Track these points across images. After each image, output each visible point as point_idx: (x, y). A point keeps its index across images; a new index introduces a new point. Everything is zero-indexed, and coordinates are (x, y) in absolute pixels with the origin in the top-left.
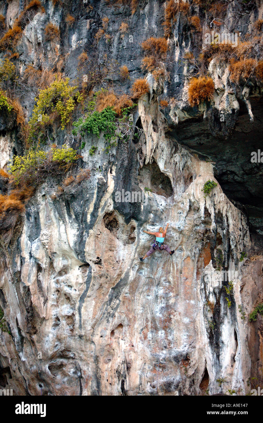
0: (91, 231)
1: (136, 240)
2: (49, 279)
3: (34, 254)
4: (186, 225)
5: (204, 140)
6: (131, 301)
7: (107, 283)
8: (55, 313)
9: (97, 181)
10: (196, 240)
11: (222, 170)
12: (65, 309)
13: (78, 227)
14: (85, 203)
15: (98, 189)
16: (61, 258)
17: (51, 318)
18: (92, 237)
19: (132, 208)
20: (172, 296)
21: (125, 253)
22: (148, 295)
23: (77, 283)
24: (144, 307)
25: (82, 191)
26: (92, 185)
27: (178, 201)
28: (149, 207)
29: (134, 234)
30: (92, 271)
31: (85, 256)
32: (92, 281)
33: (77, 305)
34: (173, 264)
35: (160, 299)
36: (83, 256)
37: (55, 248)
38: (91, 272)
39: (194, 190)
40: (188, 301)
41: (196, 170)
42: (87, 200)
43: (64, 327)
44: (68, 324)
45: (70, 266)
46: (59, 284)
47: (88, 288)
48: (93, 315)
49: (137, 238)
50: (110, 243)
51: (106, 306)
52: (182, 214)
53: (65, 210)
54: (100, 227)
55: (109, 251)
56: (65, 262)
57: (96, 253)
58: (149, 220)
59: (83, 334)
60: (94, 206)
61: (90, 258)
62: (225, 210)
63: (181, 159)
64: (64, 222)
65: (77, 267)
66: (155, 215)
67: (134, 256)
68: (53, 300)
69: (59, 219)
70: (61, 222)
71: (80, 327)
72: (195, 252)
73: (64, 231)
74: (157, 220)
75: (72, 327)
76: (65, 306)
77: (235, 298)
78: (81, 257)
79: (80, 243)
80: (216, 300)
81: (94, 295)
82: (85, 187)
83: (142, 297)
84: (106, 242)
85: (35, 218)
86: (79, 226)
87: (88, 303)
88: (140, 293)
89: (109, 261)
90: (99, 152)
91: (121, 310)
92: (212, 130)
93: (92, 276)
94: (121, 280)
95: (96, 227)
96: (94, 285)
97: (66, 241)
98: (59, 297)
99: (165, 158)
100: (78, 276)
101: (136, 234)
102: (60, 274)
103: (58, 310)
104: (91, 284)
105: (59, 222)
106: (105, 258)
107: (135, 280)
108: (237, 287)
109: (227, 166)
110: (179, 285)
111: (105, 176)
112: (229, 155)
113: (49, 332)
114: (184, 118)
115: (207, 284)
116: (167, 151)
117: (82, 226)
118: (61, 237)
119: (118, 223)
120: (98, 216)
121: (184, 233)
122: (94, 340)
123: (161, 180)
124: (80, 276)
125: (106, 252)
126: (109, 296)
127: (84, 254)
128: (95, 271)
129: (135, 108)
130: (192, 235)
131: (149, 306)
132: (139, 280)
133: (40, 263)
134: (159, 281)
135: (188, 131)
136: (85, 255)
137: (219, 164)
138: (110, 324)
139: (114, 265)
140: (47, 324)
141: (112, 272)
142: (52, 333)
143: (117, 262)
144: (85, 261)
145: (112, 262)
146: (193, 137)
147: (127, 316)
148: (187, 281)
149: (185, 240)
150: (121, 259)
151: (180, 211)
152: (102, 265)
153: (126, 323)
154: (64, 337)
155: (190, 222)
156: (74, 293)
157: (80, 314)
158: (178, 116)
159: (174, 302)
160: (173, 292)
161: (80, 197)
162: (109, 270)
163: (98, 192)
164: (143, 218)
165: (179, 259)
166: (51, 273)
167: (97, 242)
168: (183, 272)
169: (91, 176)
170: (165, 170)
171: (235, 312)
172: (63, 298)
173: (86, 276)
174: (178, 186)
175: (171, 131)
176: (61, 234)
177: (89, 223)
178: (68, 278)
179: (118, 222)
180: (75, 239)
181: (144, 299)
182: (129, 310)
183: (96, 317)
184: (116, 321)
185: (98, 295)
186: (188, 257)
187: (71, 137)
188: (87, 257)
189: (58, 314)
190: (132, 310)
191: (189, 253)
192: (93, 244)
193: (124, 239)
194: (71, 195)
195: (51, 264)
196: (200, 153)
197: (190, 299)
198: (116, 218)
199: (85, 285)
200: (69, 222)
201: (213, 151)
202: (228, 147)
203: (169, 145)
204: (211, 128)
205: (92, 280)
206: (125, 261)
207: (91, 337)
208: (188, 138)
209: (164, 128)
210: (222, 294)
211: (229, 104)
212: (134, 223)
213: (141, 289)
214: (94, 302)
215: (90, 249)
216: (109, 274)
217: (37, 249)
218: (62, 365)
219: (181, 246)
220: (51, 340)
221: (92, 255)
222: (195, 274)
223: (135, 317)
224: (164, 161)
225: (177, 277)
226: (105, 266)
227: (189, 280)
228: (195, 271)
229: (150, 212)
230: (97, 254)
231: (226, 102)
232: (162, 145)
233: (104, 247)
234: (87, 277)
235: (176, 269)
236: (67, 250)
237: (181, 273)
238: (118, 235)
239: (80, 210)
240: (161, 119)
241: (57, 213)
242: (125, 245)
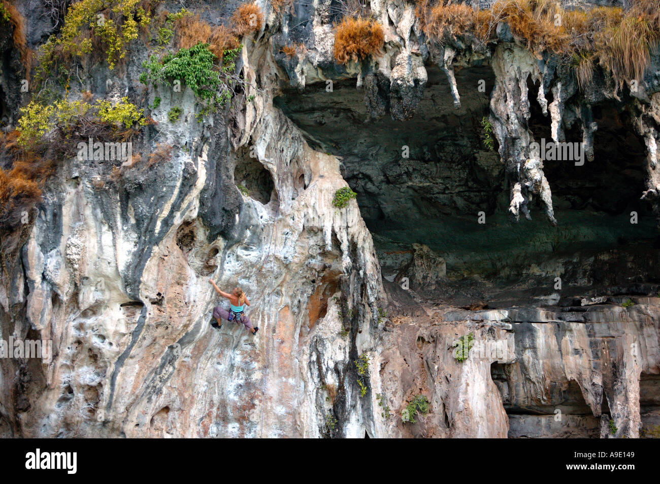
0: (156, 249)
1: (218, 271)
2: (65, 320)
3: (50, 275)
4: (296, 254)
5: (328, 118)
6: (191, 370)
7: (163, 337)
8: (66, 380)
9: (183, 167)
10: (304, 280)
11: (353, 170)
12: (86, 374)
13: (136, 240)
14: (158, 201)
15: (183, 180)
16: (93, 288)
17: (59, 387)
18: (156, 258)
19: (225, 218)
20: (257, 368)
21: (198, 291)
22: (219, 363)
23: (116, 333)
24: (209, 381)
25: (155, 180)
26: (174, 173)
27: (288, 213)
28: (248, 218)
29: (215, 260)
30: (148, 315)
31: (139, 290)
32: (143, 332)
33: (110, 370)
34: (263, 316)
35: (237, 370)
36: (136, 288)
37: (88, 270)
38: (144, 317)
39: (316, 199)
40: (284, 379)
41: (312, 165)
42: (162, 197)
43: (80, 405)
44: (86, 400)
45: (106, 302)
46: (82, 332)
47: (134, 342)
48: (133, 388)
49: (219, 267)
50: (180, 272)
51: (154, 374)
52: (289, 236)
53: (119, 209)
54: (170, 243)
55: (176, 285)
56: (99, 296)
57: (157, 285)
58: (244, 240)
59: (111, 418)
60: (171, 208)
61: (146, 294)
62: (361, 237)
63: (290, 145)
64: (111, 228)
65: (118, 306)
66: (254, 233)
67: (211, 297)
68: (67, 357)
69: (102, 222)
70: (105, 228)
71: (109, 407)
72: (301, 300)
73: (111, 244)
74: (255, 241)
75: (92, 406)
76: (85, 368)
77: (371, 382)
78: (132, 290)
79: (136, 267)
80: (340, 382)
81: (141, 355)
82: (161, 174)
83: (209, 365)
84: (175, 269)
85: (55, 215)
86: (139, 238)
87: (128, 368)
88: (208, 359)
89: (175, 302)
90: (186, 117)
91: (173, 384)
92: (372, 107)
93: (146, 324)
94: (187, 334)
95: (164, 243)
96: (144, 338)
97: (111, 259)
98: (79, 353)
99: (268, 140)
100: (119, 320)
101: (219, 261)
102: (85, 314)
103: (73, 374)
104: (140, 337)
105: (101, 228)
106: (169, 296)
107: (205, 337)
108: (376, 364)
109: (361, 166)
110: (271, 350)
111: (195, 160)
112: (364, 148)
113: (52, 411)
114: (314, 78)
115: (324, 355)
116: (273, 128)
117: (143, 238)
118: (103, 253)
119: (195, 239)
120: (172, 225)
121: (290, 267)
122: (125, 430)
123: (244, 173)
124: (123, 322)
125: (172, 285)
126: (163, 358)
127: (138, 286)
128: (151, 316)
129: (240, 52)
130: (301, 272)
131: (218, 381)
132: (210, 336)
133: (59, 292)
134: (239, 342)
135: (309, 100)
136: (140, 287)
137: (348, 160)
138: (152, 405)
139: (181, 308)
140: (51, 396)
141: (176, 320)
142: (57, 413)
143: (186, 303)
144: (137, 296)
145: (179, 303)
146: (312, 110)
147: (181, 394)
148: (283, 345)
149: (288, 278)
150: (192, 300)
151: (287, 230)
152: (164, 306)
153: (177, 404)
154: (78, 422)
155: (302, 251)
156: (108, 350)
157: (112, 385)
158: (306, 75)
159: (260, 378)
160: (259, 361)
161: (149, 191)
162: (172, 316)
163: (183, 185)
164: (236, 236)
165: (273, 309)
166: (69, 310)
167: (161, 268)
168: (277, 331)
169: (171, 157)
170: (267, 160)
171: (370, 404)
172: (84, 355)
173: (134, 323)
174: (284, 188)
175: (281, 96)
176: (104, 248)
177: (157, 235)
178: (102, 323)
179: (195, 237)
180: (129, 258)
181: (212, 369)
182: (184, 385)
183: (137, 392)
184: (161, 401)
185: (145, 356)
186: (287, 306)
187: (123, 84)
188: (143, 292)
189: (73, 382)
190: (190, 385)
191: (288, 301)
192: (155, 269)
193: (197, 266)
194: (136, 184)
195: (75, 296)
196: (312, 137)
197: (288, 376)
198: (195, 231)
199: (131, 337)
200: (123, 229)
201: (335, 137)
202: (364, 134)
203: (278, 120)
204: (371, 103)
205: (144, 330)
206: (197, 303)
207: (122, 425)
208: (303, 112)
209: (274, 90)
210: (348, 373)
211: (412, 69)
212: (221, 242)
213: (211, 352)
214: (137, 366)
215: (150, 278)
216: (172, 323)
217: (57, 269)
219: (279, 288)
220: (53, 424)
221: (150, 289)
222: (297, 336)
223: (193, 397)
224: (266, 145)
225: (267, 337)
226: (168, 310)
227: (286, 345)
228: (298, 330)
229: (247, 227)
230: (159, 287)
231: (407, 66)
232: (267, 118)
233: (170, 277)
234: (136, 325)
235: (266, 324)
236: (110, 276)
237: (274, 331)
238: (189, 259)
239: (148, 212)
240: (268, 75)
241: (99, 211)
242: (198, 277)
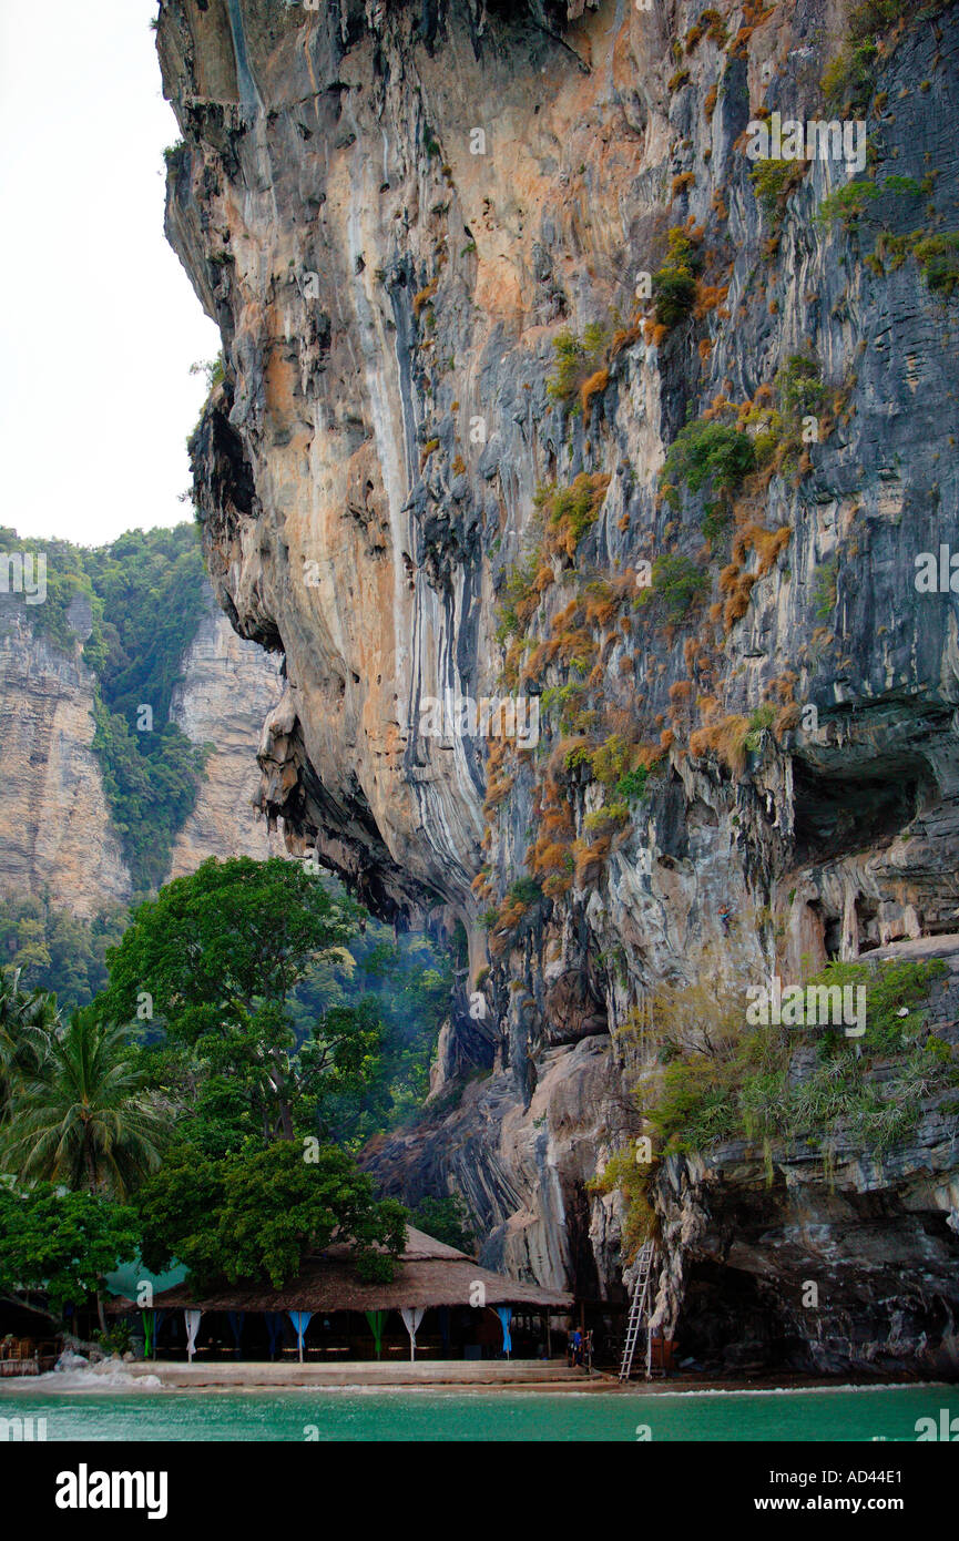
3: (619, 896)
7: (680, 913)
12: (660, 937)
17: (652, 945)
21: (688, 885)
29: (691, 869)
30: (664, 906)
43: (664, 951)
44: (664, 948)
48: (680, 939)
49: (695, 871)
50: (673, 879)
51: (687, 931)
54: (658, 869)
55: (673, 887)
57: (662, 891)
58: (699, 854)
66: (704, 849)
74: (707, 853)
89: (675, 895)
94: (692, 908)
96: (670, 916)
101: (693, 868)
102: (644, 910)
106: (671, 894)
111: (646, 829)
113: (654, 956)
116: (707, 788)
125: (671, 888)
129: (666, 759)
139: (681, 897)
140: (651, 949)
141: (681, 903)
145: (678, 895)
150: (686, 891)
152: (671, 899)
154: (666, 959)
156: (659, 925)
162: (678, 902)
167: (660, 882)
170: (710, 804)
183: (684, 941)
184: (703, 939)
192: (657, 884)
195: (636, 901)
199: (663, 918)
206: (690, 892)
212: (687, 859)
214: (675, 930)
215: (656, 889)
216: (680, 906)
218: (676, 980)
226: (674, 900)
229: (698, 847)
233: (668, 885)
242: (686, 878)
